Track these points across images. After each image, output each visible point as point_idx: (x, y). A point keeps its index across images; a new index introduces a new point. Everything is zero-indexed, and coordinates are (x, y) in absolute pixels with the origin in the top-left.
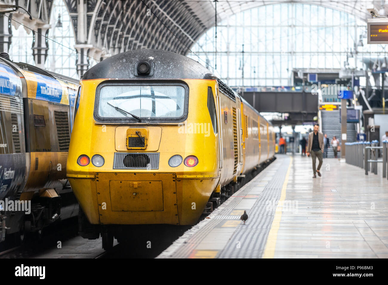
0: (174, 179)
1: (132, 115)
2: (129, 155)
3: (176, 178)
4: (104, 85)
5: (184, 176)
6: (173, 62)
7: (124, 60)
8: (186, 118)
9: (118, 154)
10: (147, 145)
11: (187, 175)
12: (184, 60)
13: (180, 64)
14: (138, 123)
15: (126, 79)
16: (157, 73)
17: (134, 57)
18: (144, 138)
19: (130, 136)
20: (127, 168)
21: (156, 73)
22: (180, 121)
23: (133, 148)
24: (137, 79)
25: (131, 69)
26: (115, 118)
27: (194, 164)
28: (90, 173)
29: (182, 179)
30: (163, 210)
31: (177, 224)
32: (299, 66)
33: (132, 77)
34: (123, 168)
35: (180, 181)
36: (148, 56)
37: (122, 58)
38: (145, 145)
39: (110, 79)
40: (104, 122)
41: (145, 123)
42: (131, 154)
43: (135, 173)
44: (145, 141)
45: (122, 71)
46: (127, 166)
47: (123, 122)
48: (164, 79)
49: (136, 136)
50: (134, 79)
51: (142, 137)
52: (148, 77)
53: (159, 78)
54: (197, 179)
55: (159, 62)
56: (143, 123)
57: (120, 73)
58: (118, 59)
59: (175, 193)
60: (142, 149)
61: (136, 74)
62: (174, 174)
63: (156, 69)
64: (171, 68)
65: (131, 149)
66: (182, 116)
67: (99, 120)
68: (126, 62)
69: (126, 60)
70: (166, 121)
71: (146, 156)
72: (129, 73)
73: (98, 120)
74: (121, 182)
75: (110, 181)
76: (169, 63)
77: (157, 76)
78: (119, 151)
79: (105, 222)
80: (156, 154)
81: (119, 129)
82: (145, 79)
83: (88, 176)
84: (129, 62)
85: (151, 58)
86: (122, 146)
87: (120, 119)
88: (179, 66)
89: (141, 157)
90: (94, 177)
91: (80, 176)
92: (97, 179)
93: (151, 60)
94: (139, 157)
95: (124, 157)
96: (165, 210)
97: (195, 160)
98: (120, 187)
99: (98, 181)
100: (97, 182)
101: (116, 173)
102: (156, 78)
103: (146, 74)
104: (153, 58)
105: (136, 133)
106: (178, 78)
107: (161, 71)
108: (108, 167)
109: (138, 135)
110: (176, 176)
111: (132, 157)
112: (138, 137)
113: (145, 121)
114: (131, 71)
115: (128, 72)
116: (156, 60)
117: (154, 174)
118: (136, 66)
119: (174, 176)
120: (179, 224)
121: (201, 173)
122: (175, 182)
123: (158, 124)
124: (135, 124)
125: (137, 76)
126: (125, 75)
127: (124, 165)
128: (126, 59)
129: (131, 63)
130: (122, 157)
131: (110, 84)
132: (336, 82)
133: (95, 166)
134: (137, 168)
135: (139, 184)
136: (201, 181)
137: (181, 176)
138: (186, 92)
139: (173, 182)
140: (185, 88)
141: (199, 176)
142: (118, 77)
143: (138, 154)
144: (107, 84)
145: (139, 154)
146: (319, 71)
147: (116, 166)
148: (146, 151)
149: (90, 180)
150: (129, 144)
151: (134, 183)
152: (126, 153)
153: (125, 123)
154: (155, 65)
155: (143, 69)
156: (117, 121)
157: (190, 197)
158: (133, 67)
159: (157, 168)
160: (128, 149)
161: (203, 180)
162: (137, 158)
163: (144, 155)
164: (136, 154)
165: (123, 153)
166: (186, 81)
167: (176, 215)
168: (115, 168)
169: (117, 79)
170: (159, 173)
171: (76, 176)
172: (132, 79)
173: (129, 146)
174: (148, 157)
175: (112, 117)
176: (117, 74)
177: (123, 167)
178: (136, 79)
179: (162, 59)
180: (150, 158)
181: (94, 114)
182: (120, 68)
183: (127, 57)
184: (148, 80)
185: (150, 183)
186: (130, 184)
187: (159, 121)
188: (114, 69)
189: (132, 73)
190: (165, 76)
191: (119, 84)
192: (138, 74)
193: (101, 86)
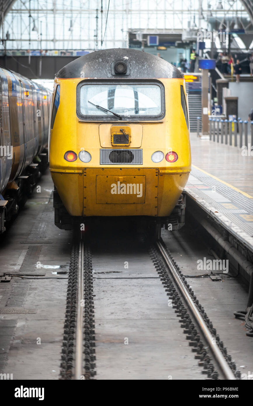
0: (156, 174)
1: (113, 114)
2: (114, 151)
3: (159, 173)
4: (83, 84)
5: (166, 171)
6: (147, 62)
7: (100, 60)
8: (164, 116)
9: (103, 150)
10: (131, 142)
11: (169, 170)
12: (156, 59)
13: (153, 64)
14: (119, 121)
15: (104, 78)
16: (134, 72)
17: (110, 57)
18: (128, 135)
19: (115, 133)
20: (113, 163)
21: (132, 73)
22: (158, 119)
23: (117, 145)
24: (115, 78)
25: (108, 68)
26: (97, 116)
27: (174, 160)
28: (78, 168)
29: (164, 174)
30: (144, 203)
31: (155, 215)
32: (135, 26)
33: (109, 76)
34: (109, 164)
35: (162, 175)
36: (123, 56)
37: (97, 57)
38: (129, 142)
39: (89, 78)
40: (87, 120)
41: (126, 120)
42: (116, 151)
43: (121, 169)
44: (129, 138)
45: (100, 70)
46: (113, 162)
47: (105, 120)
48: (140, 78)
49: (121, 133)
50: (112, 78)
51: (126, 134)
52: (125, 76)
53: (135, 77)
54: (177, 174)
55: (134, 62)
56: (124, 120)
57: (98, 73)
58: (93, 58)
59: (156, 187)
60: (126, 146)
61: (113, 73)
62: (157, 169)
63: (132, 69)
64: (145, 67)
65: (116, 146)
66: (159, 114)
67: (82, 117)
68: (103, 62)
69: (102, 60)
70: (145, 119)
71: (130, 152)
72: (106, 73)
73: (80, 117)
74: (107, 177)
75: (97, 176)
76: (143, 62)
77: (133, 75)
78: (105, 148)
79: (87, 213)
80: (139, 150)
81: (103, 126)
82: (123, 78)
83: (76, 171)
84: (105, 61)
85: (126, 58)
86: (107, 143)
87: (102, 117)
88: (153, 65)
89: (125, 153)
90: (82, 172)
91: (67, 171)
92: (85, 174)
93: (126, 60)
94: (124, 153)
95: (110, 153)
96: (146, 203)
97: (175, 156)
98: (107, 181)
99: (85, 175)
100: (84, 177)
101: (103, 169)
102: (132, 77)
103: (123, 74)
104: (128, 58)
105: (121, 130)
106: (153, 77)
107: (137, 71)
108: (95, 163)
109: (123, 132)
110: (159, 171)
111: (117, 153)
112: (123, 134)
113: (126, 119)
114: (108, 70)
115: (106, 71)
116: (131, 60)
117: (139, 169)
118: (113, 65)
119: (157, 171)
120: (157, 216)
121: (181, 168)
122: (158, 176)
123: (139, 121)
124: (117, 121)
125: (114, 76)
126: (103, 75)
127: (110, 161)
128: (102, 58)
129: (108, 63)
130: (107, 154)
131: (89, 83)
132: (176, 45)
133: (82, 161)
134: (122, 164)
135: (124, 178)
136: (181, 175)
137: (163, 171)
138: (162, 91)
139: (156, 176)
140: (161, 87)
141: (179, 171)
142: (96, 76)
143: (122, 151)
144: (87, 83)
145: (124, 151)
146: (158, 32)
147: (102, 162)
148: (129, 147)
149: (77, 175)
150: (114, 141)
151: (120, 177)
152: (111, 150)
153: (106, 120)
154: (130, 64)
155: (121, 69)
156: (99, 119)
157: (170, 191)
158: (110, 67)
159: (142, 164)
160: (113, 146)
161: (182, 175)
162: (122, 154)
163: (128, 151)
164: (121, 151)
165: (108, 150)
166: (161, 80)
167: (156, 207)
168: (102, 164)
169: (96, 78)
170: (143, 168)
171: (63, 171)
172: (110, 78)
173: (114, 143)
174: (132, 153)
175: (95, 115)
176: (95, 73)
177: (110, 162)
178: (113, 78)
179: (136, 58)
180: (134, 153)
181: (77, 112)
182: (98, 68)
183: (103, 56)
184: (125, 79)
185: (135, 177)
186: (115, 178)
187: (139, 119)
188: (91, 68)
189: (110, 73)
190: (141, 76)
191: (98, 83)
192: (116, 74)
193: (81, 85)
